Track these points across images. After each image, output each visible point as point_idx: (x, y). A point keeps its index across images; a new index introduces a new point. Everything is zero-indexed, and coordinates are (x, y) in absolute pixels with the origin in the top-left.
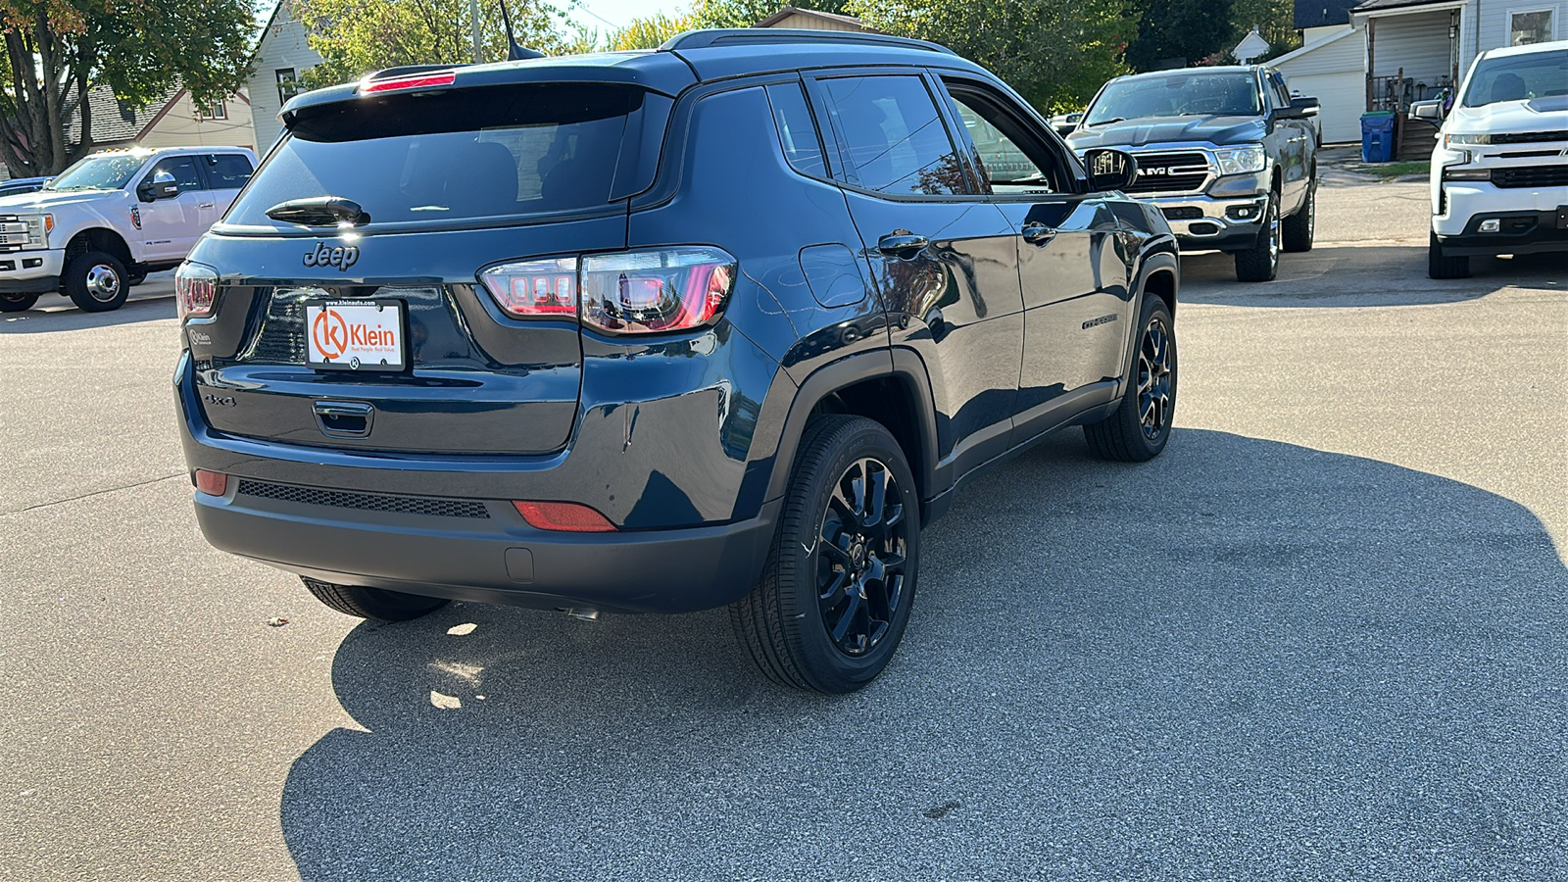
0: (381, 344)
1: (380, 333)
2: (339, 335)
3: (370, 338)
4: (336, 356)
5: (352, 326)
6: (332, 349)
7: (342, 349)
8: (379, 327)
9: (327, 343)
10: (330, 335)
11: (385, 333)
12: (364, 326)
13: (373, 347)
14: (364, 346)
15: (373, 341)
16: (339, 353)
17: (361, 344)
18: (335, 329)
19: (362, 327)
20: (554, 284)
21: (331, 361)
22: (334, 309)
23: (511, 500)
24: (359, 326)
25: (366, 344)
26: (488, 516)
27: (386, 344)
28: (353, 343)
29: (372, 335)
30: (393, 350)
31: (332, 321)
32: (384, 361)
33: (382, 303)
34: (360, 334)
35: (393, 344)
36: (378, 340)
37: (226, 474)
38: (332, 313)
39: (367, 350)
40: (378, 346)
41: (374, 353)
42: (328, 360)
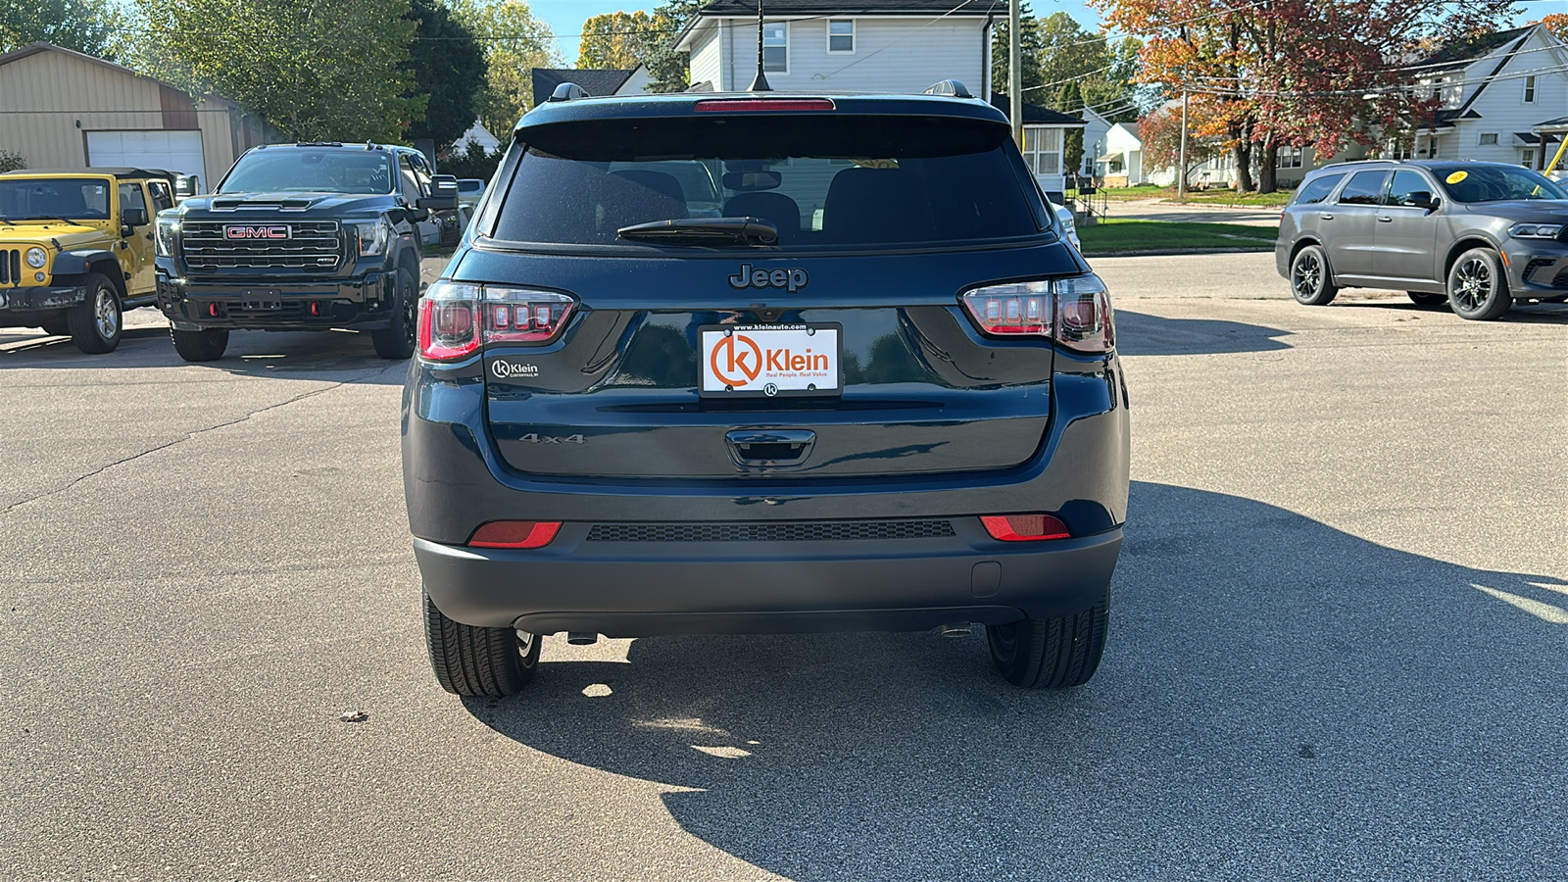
0: (809, 368)
1: (809, 357)
2: (750, 362)
3: (795, 363)
4: (744, 383)
5: (769, 352)
6: (738, 375)
7: (753, 376)
8: (809, 351)
9: (731, 369)
10: (736, 361)
11: (816, 358)
12: (787, 351)
13: (798, 373)
14: (785, 372)
15: (798, 366)
16: (747, 380)
17: (780, 368)
18: (743, 355)
19: (783, 352)
20: (1025, 306)
21: (735, 388)
22: (740, 333)
23: (978, 515)
24: (780, 351)
25: (787, 369)
26: (954, 534)
27: (816, 368)
28: (769, 369)
29: (798, 360)
30: (825, 375)
31: (740, 347)
32: (813, 386)
33: (815, 326)
34: (781, 359)
35: (826, 368)
36: (805, 365)
37: (563, 521)
38: (741, 338)
39: (790, 376)
40: (804, 371)
41: (799, 378)
42: (729, 387)
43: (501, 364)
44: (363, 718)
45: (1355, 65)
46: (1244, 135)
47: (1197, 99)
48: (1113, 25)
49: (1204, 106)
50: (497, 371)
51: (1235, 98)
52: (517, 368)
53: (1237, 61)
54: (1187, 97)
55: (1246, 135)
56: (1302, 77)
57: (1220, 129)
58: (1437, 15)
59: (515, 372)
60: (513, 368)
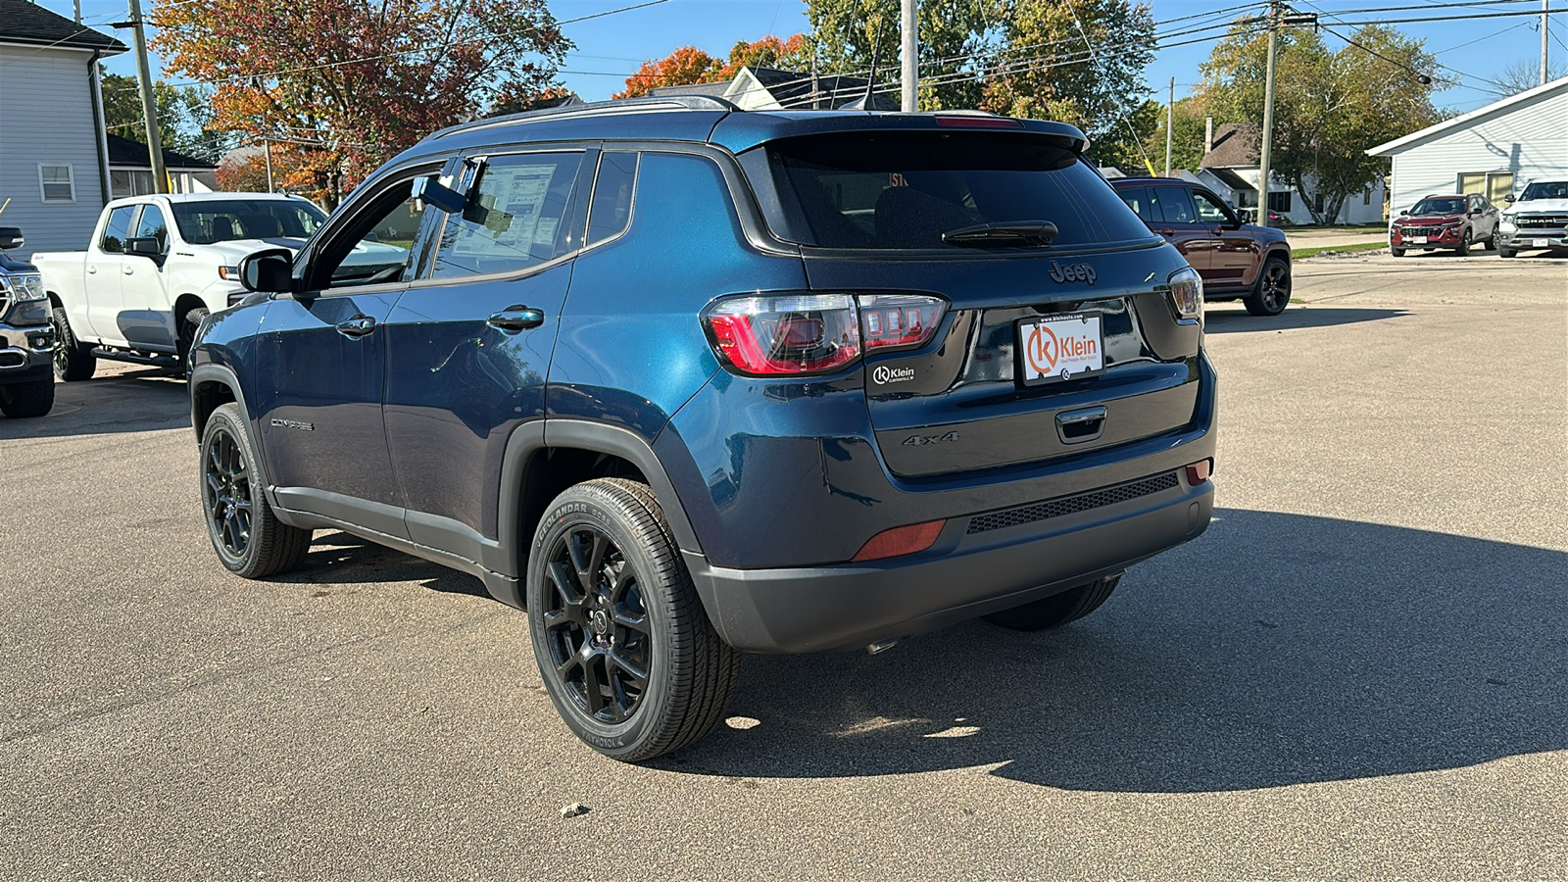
0: (1085, 353)
1: (1085, 343)
2: (1051, 350)
3: (1077, 349)
4: (1048, 370)
5: (1062, 340)
6: (1044, 364)
7: (1053, 363)
9: (1040, 359)
10: (1043, 350)
11: (1089, 343)
12: (1072, 339)
13: (1079, 357)
14: (1072, 357)
15: (1079, 351)
16: (1051, 367)
17: (1069, 355)
18: (1047, 344)
19: (1070, 340)
21: (1045, 375)
24: (1068, 339)
25: (1073, 354)
27: (1089, 352)
28: (1063, 356)
29: (1079, 346)
30: (1095, 357)
31: (1045, 337)
32: (1088, 368)
33: (1086, 315)
34: (1069, 346)
35: (1094, 351)
36: (1083, 350)
37: (947, 519)
38: (1045, 329)
39: (1074, 360)
40: (1083, 355)
41: (1080, 362)
42: (1041, 375)
43: (883, 370)
44: (582, 810)
45: (436, 122)
46: (330, 185)
47: (281, 149)
48: (178, 70)
49: (286, 155)
50: (877, 379)
51: (319, 149)
52: (897, 373)
53: (316, 113)
54: (268, 146)
55: (332, 185)
56: (388, 131)
57: (306, 178)
58: (492, 81)
59: (894, 377)
60: (893, 373)
